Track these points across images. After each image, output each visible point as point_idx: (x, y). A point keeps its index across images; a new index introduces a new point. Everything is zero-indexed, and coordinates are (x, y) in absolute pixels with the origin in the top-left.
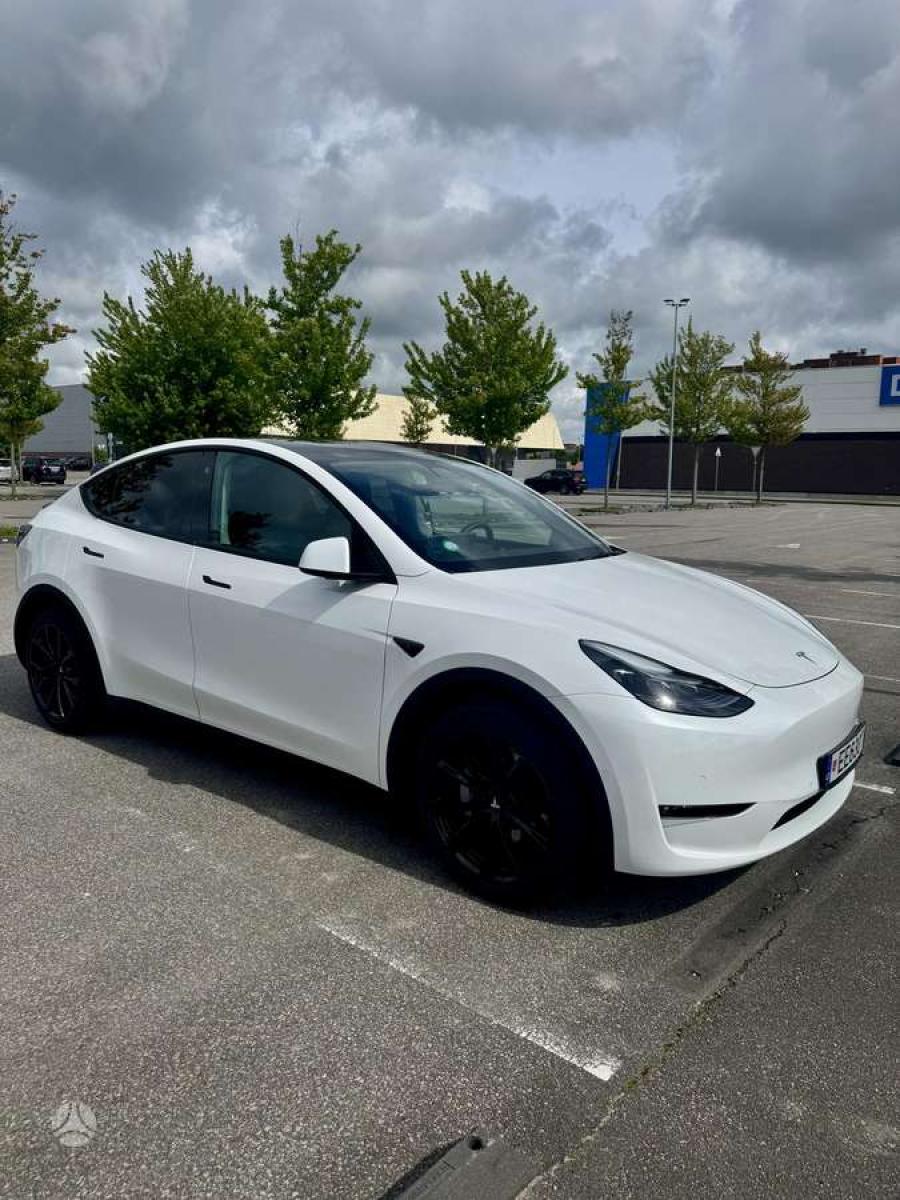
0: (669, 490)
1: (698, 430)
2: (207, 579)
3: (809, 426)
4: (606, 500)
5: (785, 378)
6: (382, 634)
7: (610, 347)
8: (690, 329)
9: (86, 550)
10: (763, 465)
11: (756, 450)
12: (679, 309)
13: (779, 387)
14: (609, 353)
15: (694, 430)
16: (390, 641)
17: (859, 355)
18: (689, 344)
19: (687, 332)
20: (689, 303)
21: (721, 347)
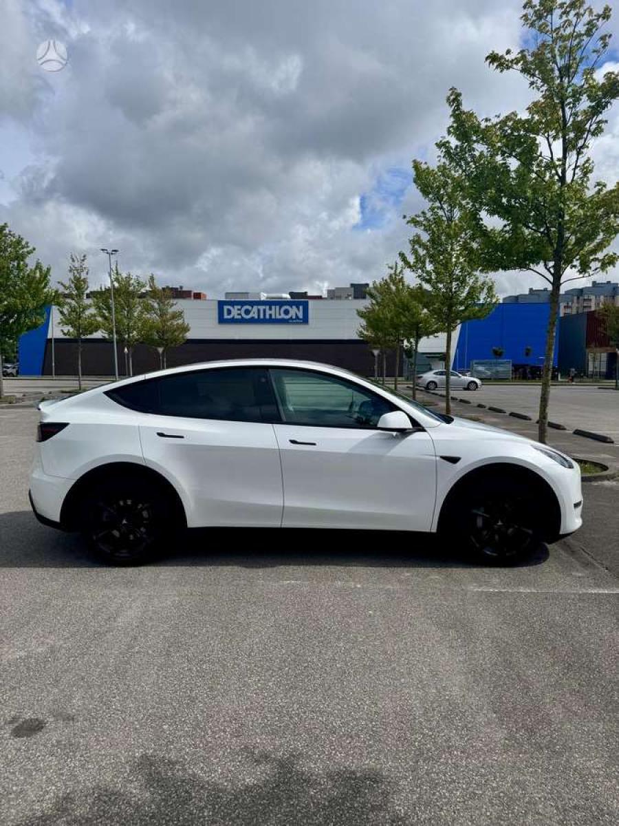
0: (117, 376)
1: (129, 337)
2: (293, 442)
3: (190, 335)
4: (80, 384)
5: (172, 305)
6: (433, 456)
7: (72, 278)
8: (117, 270)
9: (161, 435)
10: (165, 359)
11: (160, 350)
12: (111, 256)
13: (170, 311)
14: (73, 282)
15: (126, 336)
16: (438, 458)
17: (179, 290)
18: (117, 280)
19: (115, 272)
20: (118, 253)
21: (138, 283)
